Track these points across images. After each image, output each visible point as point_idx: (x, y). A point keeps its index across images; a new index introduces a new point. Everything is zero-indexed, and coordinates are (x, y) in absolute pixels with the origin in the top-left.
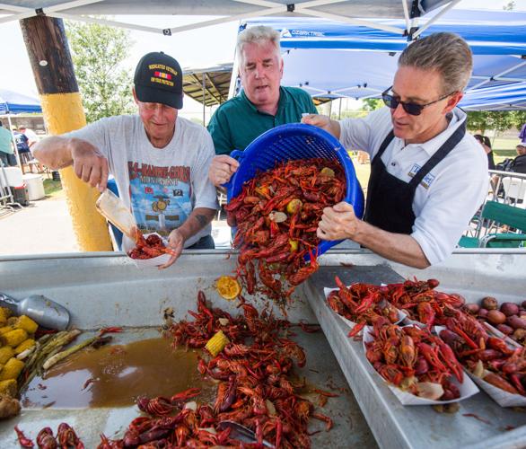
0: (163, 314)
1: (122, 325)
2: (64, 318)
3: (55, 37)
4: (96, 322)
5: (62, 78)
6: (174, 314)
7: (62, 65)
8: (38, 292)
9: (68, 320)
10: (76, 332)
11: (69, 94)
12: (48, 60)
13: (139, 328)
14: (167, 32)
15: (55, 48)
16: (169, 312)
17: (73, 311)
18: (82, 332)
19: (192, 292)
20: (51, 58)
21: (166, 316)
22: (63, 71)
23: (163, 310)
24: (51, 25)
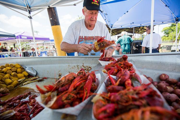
0: (59, 75)
1: (48, 77)
2: (35, 74)
3: (54, 13)
4: (43, 75)
5: (55, 22)
6: (61, 75)
7: (55, 19)
8: (31, 66)
9: (36, 74)
10: (37, 77)
11: (57, 26)
12: (52, 18)
13: (52, 78)
14: (75, 5)
15: (54, 15)
16: (60, 75)
17: (38, 72)
18: (39, 78)
19: (67, 69)
20: (53, 17)
21: (59, 76)
22: (55, 20)
23: (59, 74)
24: (53, 10)
